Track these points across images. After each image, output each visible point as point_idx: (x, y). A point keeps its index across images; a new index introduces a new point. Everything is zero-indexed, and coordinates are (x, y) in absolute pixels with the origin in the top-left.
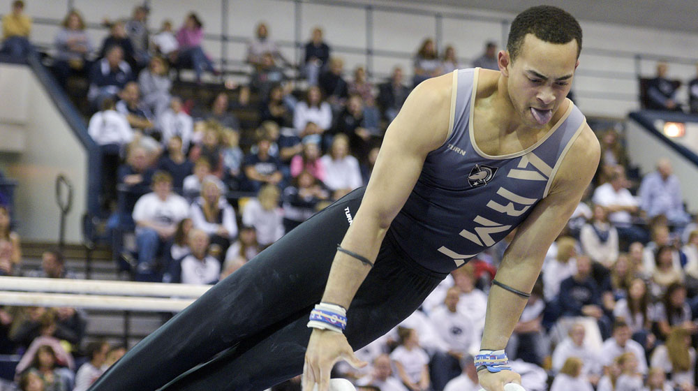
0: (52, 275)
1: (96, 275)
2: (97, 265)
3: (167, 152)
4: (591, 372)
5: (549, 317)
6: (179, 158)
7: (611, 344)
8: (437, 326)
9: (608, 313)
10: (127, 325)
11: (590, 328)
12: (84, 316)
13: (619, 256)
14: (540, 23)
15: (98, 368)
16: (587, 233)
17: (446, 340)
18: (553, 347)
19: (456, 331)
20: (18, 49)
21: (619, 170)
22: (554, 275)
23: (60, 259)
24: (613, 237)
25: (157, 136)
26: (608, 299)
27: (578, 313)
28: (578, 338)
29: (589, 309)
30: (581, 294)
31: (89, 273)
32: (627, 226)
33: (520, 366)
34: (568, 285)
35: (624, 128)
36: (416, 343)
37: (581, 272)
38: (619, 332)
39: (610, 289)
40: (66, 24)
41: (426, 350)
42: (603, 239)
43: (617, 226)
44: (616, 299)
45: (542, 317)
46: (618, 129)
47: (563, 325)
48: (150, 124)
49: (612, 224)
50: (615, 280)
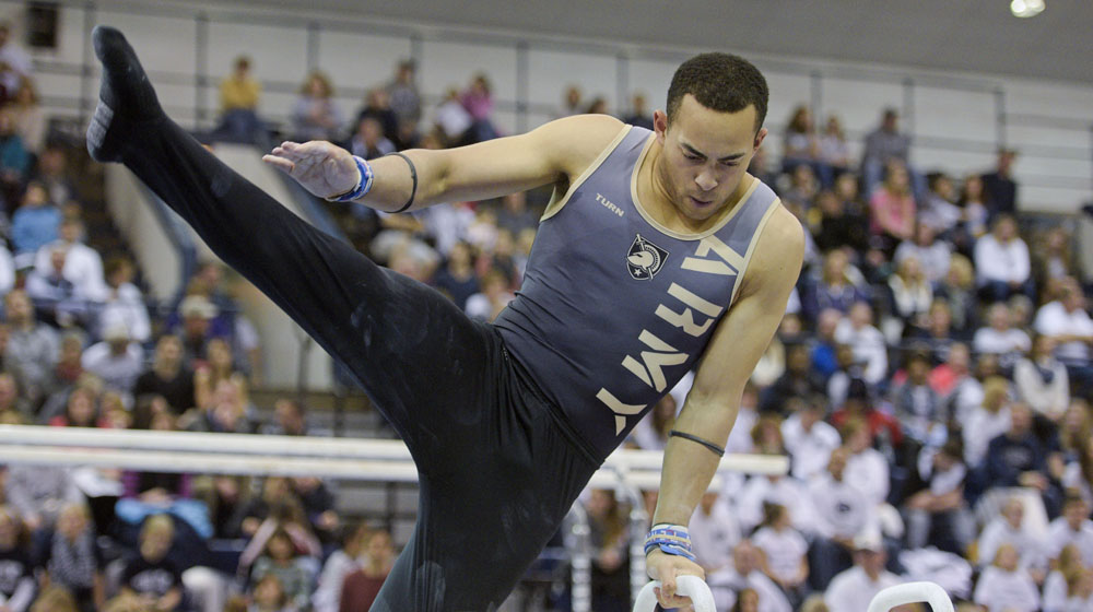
0: (291, 431)
1: (348, 433)
2: (351, 417)
3: (445, 264)
4: (1033, 566)
5: (973, 488)
6: (461, 272)
7: (1060, 528)
8: (817, 501)
9: (1056, 483)
10: (391, 501)
11: (1031, 504)
12: (332, 490)
13: (1071, 403)
14: (704, 80)
15: (353, 557)
16: (1025, 373)
17: (830, 521)
18: (979, 530)
19: (844, 508)
20: (241, 124)
21: (1070, 285)
22: (979, 430)
23: (300, 410)
24: (1061, 377)
25: (431, 241)
26: (1055, 463)
27: (1013, 483)
28: (1015, 517)
29: (1031, 478)
30: (1017, 457)
31: (339, 429)
32: (1080, 364)
33: (934, 557)
34: (999, 444)
35: (1077, 226)
36: (789, 526)
37: (1017, 427)
38: (1070, 510)
39: (1057, 448)
40: (306, 91)
41: (802, 533)
42: (1047, 379)
43: (1068, 363)
44: (1066, 462)
45: (964, 487)
46: (1068, 227)
47: (993, 500)
48: (421, 225)
49: (1060, 359)
50: (1064, 438)
